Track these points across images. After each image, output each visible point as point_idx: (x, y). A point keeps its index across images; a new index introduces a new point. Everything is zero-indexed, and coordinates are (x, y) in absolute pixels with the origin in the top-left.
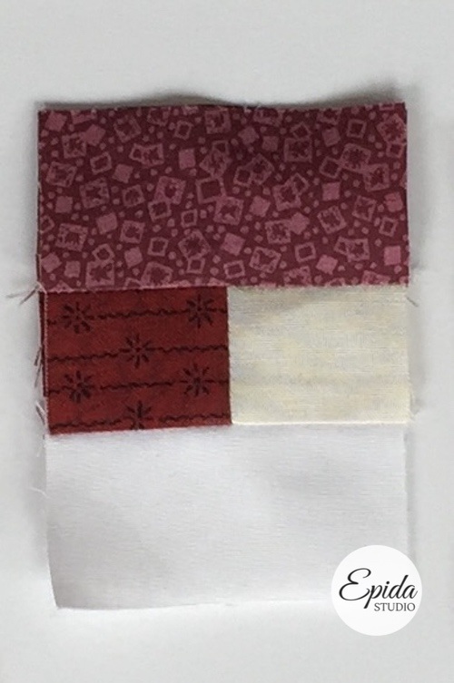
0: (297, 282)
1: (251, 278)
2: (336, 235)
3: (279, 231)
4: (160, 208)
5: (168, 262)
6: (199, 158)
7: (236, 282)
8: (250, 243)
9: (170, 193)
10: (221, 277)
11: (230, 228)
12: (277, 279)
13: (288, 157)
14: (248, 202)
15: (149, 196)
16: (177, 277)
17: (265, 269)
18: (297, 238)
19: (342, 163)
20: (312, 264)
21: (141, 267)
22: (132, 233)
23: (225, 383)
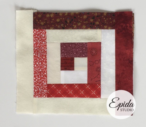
0: (81, 57)
1: (77, 57)
2: (84, 53)
3: (79, 52)
4: (68, 50)
5: (69, 55)
6: (72, 45)
7: (75, 57)
8: (76, 53)
9: (69, 49)
10: (74, 56)
11: (75, 52)
12: (79, 57)
13: (80, 45)
14: (76, 49)
15: (67, 49)
16: (70, 56)
17: (78, 56)
18: (81, 53)
19: (85, 46)
20: (82, 55)
21: (66, 55)
22: (65, 52)
23: (74, 66)
